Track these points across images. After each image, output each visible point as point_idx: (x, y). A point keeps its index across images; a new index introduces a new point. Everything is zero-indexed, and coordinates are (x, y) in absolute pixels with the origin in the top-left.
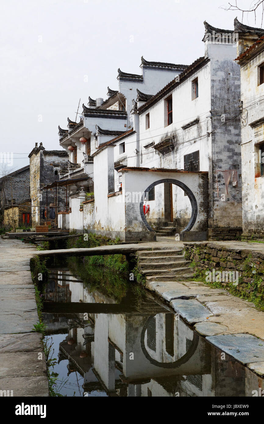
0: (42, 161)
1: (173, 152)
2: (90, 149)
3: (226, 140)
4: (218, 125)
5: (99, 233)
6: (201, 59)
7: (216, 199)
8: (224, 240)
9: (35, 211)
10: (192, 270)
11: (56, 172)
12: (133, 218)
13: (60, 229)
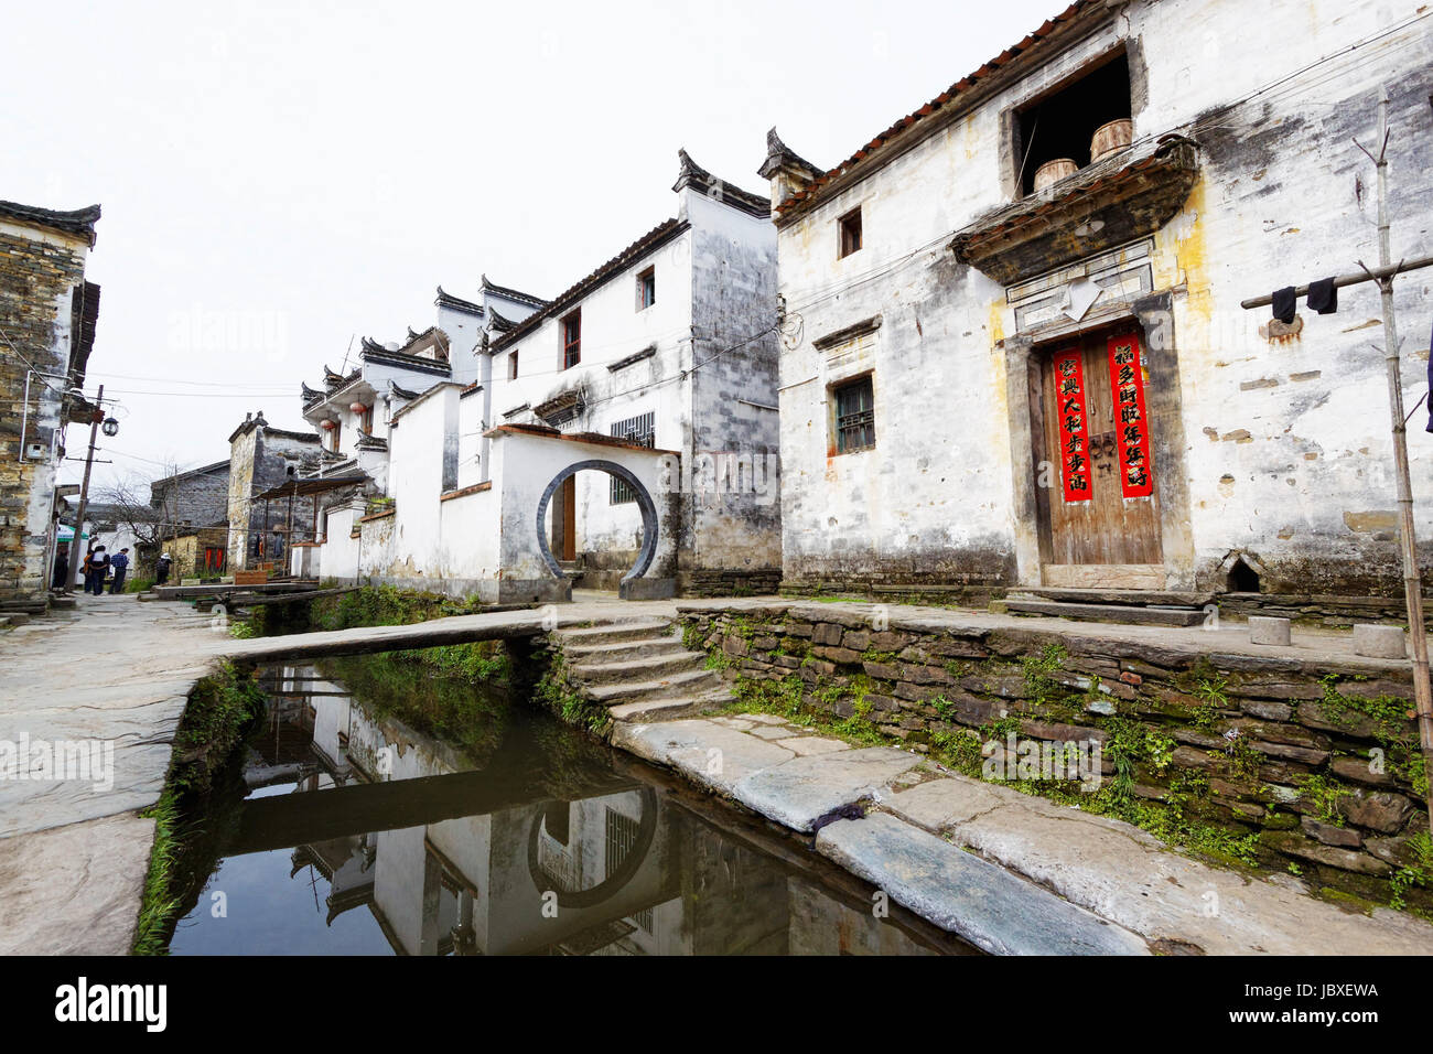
0: (259, 447)
1: (581, 420)
2: (371, 426)
3: (718, 391)
4: (705, 358)
5: (407, 585)
6: (672, 222)
7: (698, 508)
8: (713, 596)
9: (235, 543)
10: (718, 678)
11: (291, 470)
12: (519, 546)
13: (295, 577)
